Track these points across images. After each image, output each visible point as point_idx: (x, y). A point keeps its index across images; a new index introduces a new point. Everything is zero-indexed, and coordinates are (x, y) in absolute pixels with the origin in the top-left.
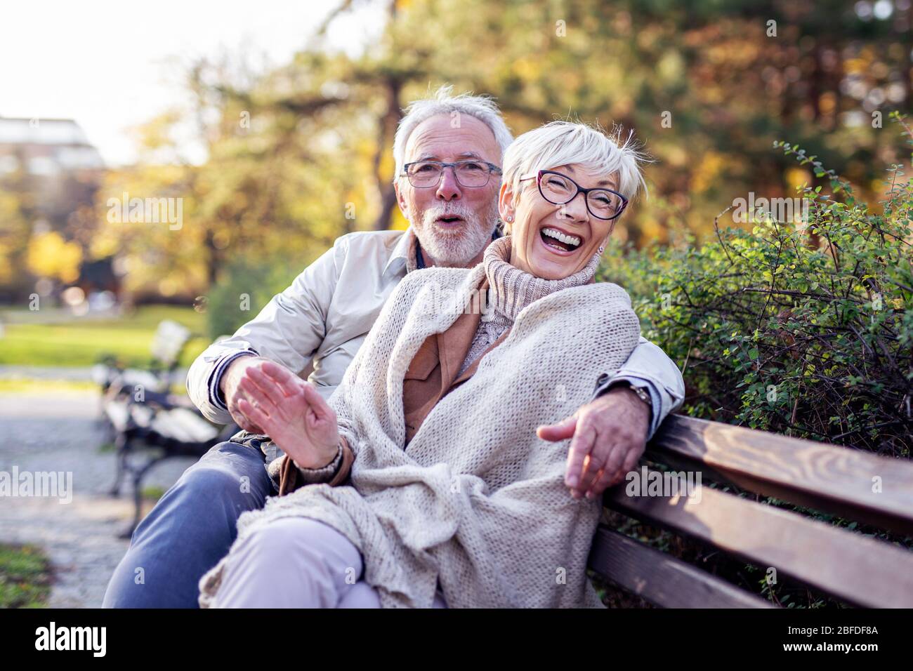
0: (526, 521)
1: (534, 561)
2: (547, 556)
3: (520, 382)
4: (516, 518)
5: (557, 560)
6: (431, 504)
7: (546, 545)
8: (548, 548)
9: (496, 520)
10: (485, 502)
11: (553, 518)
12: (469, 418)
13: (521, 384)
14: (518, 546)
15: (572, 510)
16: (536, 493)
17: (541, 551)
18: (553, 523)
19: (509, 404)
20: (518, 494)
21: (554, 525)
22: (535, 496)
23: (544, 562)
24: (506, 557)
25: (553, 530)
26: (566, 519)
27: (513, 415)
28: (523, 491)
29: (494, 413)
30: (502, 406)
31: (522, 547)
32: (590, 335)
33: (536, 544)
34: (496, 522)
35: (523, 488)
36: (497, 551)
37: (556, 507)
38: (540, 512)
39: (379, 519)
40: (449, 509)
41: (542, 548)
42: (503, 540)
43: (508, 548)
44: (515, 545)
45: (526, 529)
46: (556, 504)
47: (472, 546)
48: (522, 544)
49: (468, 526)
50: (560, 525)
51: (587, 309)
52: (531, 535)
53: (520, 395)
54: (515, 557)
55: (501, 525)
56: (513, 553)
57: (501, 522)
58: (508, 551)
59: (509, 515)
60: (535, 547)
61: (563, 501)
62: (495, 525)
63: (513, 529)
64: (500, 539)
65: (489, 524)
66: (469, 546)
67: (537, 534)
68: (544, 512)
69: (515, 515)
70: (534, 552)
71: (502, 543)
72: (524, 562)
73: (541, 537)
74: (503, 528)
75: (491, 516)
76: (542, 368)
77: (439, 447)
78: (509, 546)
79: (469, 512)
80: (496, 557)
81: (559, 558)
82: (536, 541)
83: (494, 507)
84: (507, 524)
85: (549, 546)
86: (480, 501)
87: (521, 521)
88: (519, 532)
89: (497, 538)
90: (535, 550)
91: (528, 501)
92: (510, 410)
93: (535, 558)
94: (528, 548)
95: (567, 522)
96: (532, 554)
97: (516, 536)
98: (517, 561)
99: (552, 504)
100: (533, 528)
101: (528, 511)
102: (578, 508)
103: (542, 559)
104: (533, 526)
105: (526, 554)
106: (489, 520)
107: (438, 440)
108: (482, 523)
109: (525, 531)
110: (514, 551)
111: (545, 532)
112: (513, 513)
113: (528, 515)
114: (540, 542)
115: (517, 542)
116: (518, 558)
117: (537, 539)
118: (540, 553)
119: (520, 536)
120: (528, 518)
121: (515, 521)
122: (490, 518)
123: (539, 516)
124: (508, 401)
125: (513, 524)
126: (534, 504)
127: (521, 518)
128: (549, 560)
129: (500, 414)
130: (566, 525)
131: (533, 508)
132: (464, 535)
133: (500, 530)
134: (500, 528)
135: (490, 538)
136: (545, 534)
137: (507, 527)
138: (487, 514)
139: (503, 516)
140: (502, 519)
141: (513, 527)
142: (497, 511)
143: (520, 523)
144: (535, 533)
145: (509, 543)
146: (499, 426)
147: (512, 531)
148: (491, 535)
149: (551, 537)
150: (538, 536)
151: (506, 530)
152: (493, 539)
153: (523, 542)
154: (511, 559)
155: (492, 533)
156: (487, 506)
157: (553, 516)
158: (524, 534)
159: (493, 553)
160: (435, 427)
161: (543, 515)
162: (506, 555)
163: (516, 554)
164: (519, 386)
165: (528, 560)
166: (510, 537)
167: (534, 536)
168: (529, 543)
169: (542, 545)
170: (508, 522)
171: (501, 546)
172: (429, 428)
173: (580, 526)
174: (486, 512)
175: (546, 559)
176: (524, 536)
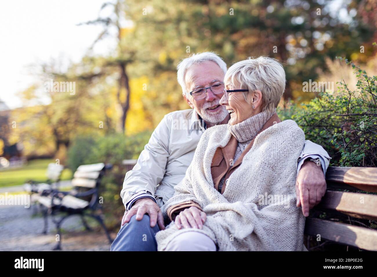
0: (279, 220)
1: (285, 236)
2: (290, 233)
3: (263, 165)
4: (275, 219)
5: (294, 234)
6: (240, 218)
7: (289, 229)
8: (290, 230)
9: (267, 221)
10: (261, 214)
11: (289, 217)
12: (245, 183)
13: (264, 166)
14: (277, 231)
15: (297, 212)
16: (281, 208)
17: (287, 231)
18: (290, 219)
19: (261, 175)
20: (273, 209)
21: (290, 220)
22: (281, 209)
23: (289, 236)
24: (273, 236)
25: (290, 222)
26: (295, 216)
27: (263, 179)
28: (275, 207)
29: (256, 180)
30: (258, 176)
31: (279, 231)
32: (288, 143)
33: (284, 229)
34: (267, 222)
35: (275, 206)
36: (269, 234)
37: (290, 212)
38: (284, 215)
39: (222, 226)
40: (248, 219)
41: (287, 230)
42: (271, 229)
43: (273, 232)
44: (276, 230)
45: (280, 223)
46: (290, 211)
47: (260, 233)
48: (279, 230)
49: (257, 225)
50: (293, 219)
51: (285, 132)
52: (282, 225)
53: (264, 171)
54: (277, 235)
55: (269, 223)
56: (276, 234)
57: (269, 222)
58: (274, 233)
59: (272, 218)
60: (284, 230)
61: (293, 209)
62: (267, 223)
63: (274, 224)
64: (270, 229)
65: (264, 223)
66: (259, 233)
67: (285, 224)
68: (285, 215)
69: (274, 218)
70: (284, 232)
71: (271, 230)
72: (281, 237)
73: (286, 225)
74: (271, 224)
75: (264, 219)
76: (271, 158)
77: (235, 197)
78: (274, 231)
79: (256, 219)
80: (269, 236)
81: (295, 233)
82: (285, 227)
83: (266, 216)
84: (272, 222)
85: (290, 229)
86: (259, 214)
87: (277, 220)
88: (277, 225)
89: (269, 229)
90: (284, 231)
91: (278, 211)
92: (262, 177)
93: (285, 234)
94: (281, 231)
95: (295, 217)
96: (284, 233)
97: (276, 226)
98: (278, 237)
99: (288, 211)
100: (282, 222)
101: (279, 216)
102: (299, 211)
103: (288, 234)
104: (282, 221)
105: (281, 233)
106: (264, 221)
107: (234, 194)
108: (261, 223)
109: (279, 224)
110: (276, 233)
111: (287, 223)
112: (274, 217)
113: (279, 217)
114: (286, 227)
115: (277, 229)
116: (278, 235)
117: (284, 226)
118: (286, 232)
119: (278, 226)
120: (280, 218)
121: (275, 221)
122: (264, 220)
123: (283, 217)
124: (260, 174)
125: (274, 222)
126: (280, 212)
127: (277, 219)
128: (291, 234)
129: (258, 179)
130: (295, 219)
131: (281, 214)
132: (257, 229)
133: (269, 225)
134: (269, 224)
135: (266, 229)
136: (287, 224)
137: (272, 224)
138: (263, 219)
139: (270, 219)
140: (269, 220)
141: (275, 223)
142: (267, 217)
143: (277, 221)
144: (283, 224)
145: (274, 230)
146: (259, 184)
147: (274, 225)
148: (266, 228)
149: (290, 225)
150: (285, 225)
151: (272, 225)
152: (267, 229)
153: (279, 228)
154: (275, 236)
155: (266, 226)
156: (263, 215)
157: (289, 216)
158: (279, 225)
159: (268, 235)
160: (231, 189)
161: (285, 216)
162: (273, 235)
163: (277, 234)
164: (263, 167)
165: (282, 236)
166: (274, 227)
167: (283, 225)
168: (282, 229)
169: (287, 229)
170: (272, 221)
171: (271, 231)
172: (229, 190)
173: (301, 219)
174: (262, 218)
175: (289, 234)
176: (279, 226)
